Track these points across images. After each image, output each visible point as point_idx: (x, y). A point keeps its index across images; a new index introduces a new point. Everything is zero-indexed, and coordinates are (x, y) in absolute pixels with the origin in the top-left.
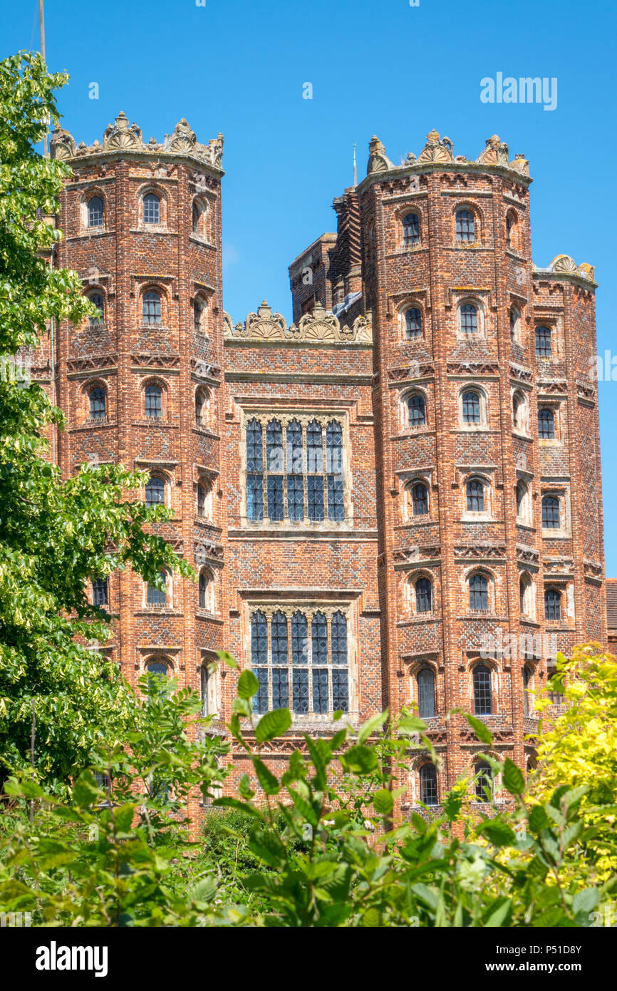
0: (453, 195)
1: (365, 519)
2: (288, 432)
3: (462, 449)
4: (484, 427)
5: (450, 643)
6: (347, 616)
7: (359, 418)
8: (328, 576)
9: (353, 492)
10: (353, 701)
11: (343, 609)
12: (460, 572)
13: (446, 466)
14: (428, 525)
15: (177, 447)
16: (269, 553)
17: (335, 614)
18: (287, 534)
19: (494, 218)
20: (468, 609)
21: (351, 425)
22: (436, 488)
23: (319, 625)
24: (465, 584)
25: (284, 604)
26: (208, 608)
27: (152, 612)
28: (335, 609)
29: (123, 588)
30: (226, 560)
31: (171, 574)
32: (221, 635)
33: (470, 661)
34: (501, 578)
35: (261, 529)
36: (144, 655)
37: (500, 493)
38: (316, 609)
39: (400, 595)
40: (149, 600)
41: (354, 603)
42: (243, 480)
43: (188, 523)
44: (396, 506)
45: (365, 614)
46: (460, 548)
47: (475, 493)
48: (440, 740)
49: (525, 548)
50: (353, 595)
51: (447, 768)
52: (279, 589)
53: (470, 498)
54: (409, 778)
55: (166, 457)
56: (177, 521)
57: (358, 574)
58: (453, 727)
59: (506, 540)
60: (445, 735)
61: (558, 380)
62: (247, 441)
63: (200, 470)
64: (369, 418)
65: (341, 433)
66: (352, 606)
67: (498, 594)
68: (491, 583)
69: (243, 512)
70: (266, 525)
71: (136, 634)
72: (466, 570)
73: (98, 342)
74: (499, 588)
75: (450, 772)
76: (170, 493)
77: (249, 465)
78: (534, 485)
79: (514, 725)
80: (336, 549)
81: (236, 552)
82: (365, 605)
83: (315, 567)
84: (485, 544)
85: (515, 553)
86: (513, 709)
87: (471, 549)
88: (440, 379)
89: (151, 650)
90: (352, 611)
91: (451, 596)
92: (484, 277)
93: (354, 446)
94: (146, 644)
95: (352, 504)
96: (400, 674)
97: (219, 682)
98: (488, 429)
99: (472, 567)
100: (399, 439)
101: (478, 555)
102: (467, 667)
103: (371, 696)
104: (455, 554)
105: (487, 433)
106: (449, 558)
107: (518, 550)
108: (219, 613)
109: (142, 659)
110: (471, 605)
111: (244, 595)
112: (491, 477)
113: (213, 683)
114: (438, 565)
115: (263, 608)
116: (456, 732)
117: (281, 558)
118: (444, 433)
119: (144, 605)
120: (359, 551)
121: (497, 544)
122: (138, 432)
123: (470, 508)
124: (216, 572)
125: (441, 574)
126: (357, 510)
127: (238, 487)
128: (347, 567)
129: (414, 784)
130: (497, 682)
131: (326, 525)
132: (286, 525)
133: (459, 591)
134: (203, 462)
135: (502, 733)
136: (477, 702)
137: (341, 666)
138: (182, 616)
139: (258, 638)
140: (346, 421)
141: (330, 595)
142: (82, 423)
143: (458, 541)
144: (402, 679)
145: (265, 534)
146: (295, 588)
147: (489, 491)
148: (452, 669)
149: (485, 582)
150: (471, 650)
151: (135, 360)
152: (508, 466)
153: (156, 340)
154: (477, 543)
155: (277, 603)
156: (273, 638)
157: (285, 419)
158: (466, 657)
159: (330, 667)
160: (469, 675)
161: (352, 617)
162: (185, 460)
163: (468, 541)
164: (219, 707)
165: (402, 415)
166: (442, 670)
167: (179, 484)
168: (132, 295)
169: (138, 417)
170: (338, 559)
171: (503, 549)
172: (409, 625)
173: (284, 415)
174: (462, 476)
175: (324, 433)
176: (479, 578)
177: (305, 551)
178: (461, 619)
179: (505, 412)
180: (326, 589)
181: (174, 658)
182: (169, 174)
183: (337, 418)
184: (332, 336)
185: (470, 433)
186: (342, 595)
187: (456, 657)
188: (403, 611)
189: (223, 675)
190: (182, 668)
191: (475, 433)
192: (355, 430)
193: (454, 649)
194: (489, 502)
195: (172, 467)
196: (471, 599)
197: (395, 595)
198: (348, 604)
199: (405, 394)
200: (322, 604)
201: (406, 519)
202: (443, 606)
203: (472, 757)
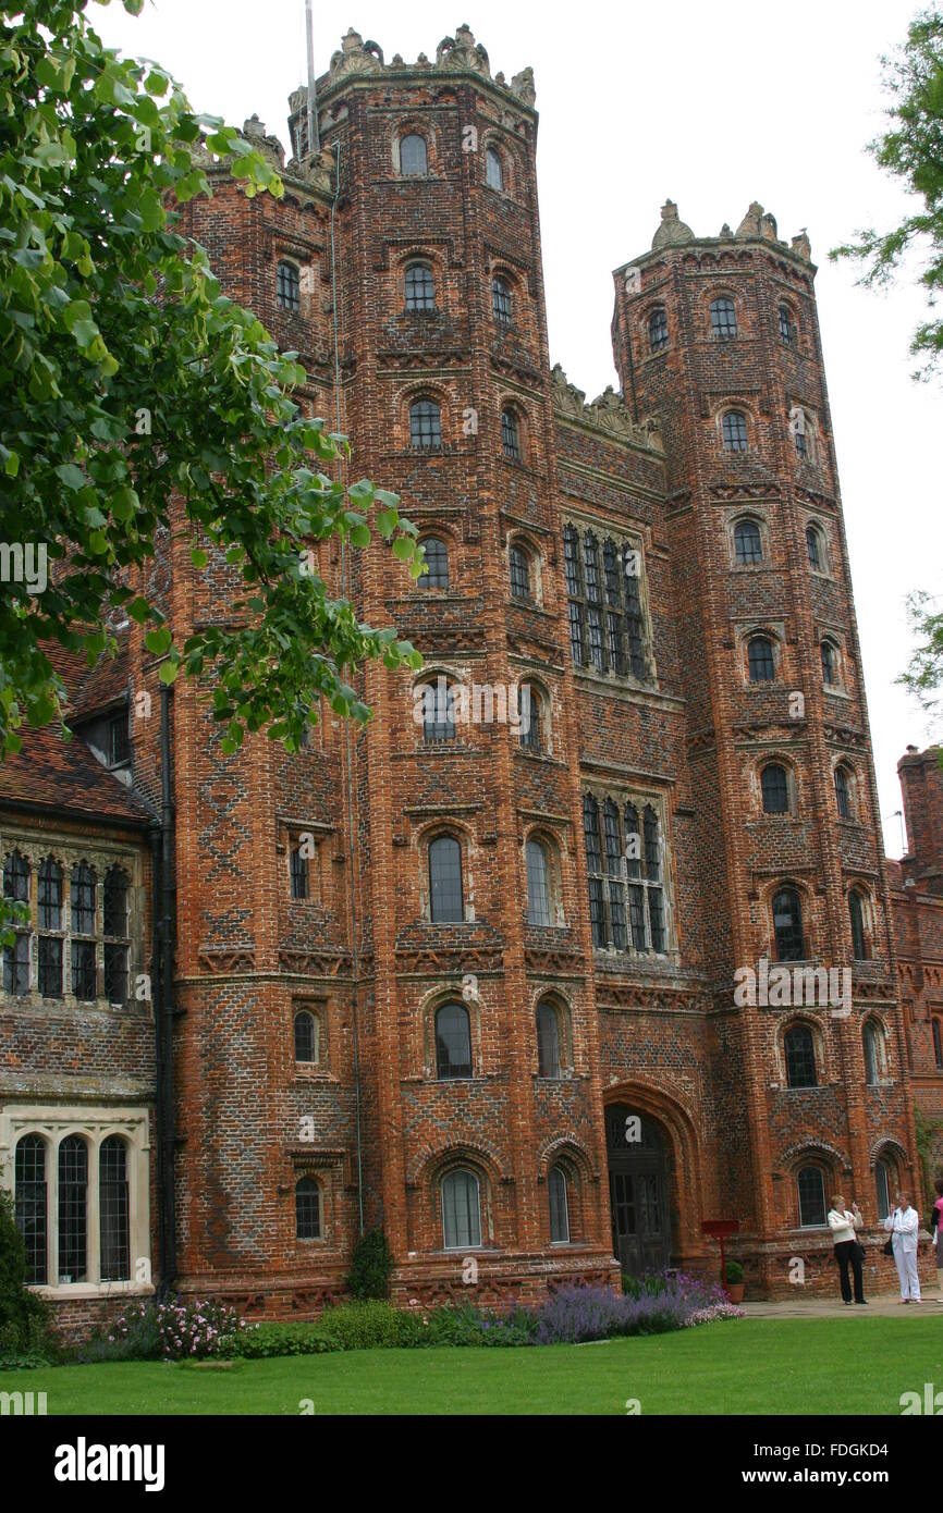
0: (778, 284)
1: (670, 683)
2: (585, 546)
5: (832, 856)
6: (658, 813)
8: (639, 753)
9: (653, 644)
10: (672, 934)
11: (653, 802)
12: (830, 760)
17: (645, 808)
21: (647, 555)
22: (792, 642)
23: (630, 820)
24: (834, 779)
25: (596, 784)
27: (530, 756)
28: (644, 801)
33: (848, 883)
34: (863, 776)
36: (526, 824)
37: (853, 664)
38: (627, 797)
39: (743, 787)
41: (664, 793)
44: (731, 663)
45: (679, 813)
46: (828, 728)
47: (826, 660)
50: (664, 784)
57: (667, 756)
64: (664, 550)
66: (663, 799)
67: (863, 796)
68: (854, 781)
72: (834, 758)
73: (432, 331)
74: (863, 789)
76: (540, 576)
79: (893, 976)
80: (645, 717)
82: (678, 800)
83: (626, 739)
87: (837, 730)
88: (788, 503)
89: (535, 818)
90: (663, 806)
93: (651, 583)
94: (528, 806)
95: (653, 659)
96: (753, 896)
98: (832, 580)
99: (839, 755)
100: (730, 575)
101: (842, 739)
102: (846, 890)
103: (690, 930)
105: (832, 584)
106: (821, 739)
109: (525, 831)
118: (800, 573)
125: (810, 760)
126: (660, 670)
128: (656, 744)
129: (779, 1057)
131: (631, 682)
133: (830, 785)
135: (884, 986)
137: (656, 884)
140: (640, 548)
141: (644, 779)
142: (398, 448)
144: (754, 904)
146: (608, 764)
148: (835, 892)
150: (848, 868)
151: (496, 364)
154: (840, 723)
158: (845, 877)
159: (646, 883)
160: (847, 903)
161: (663, 815)
163: (832, 719)
165: (729, 544)
166: (822, 893)
168: (487, 271)
170: (647, 731)
174: (820, 633)
175: (620, 558)
176: (844, 771)
177: (614, 714)
180: (637, 770)
182: (517, 127)
183: (630, 541)
184: (626, 432)
185: (817, 579)
186: (654, 782)
187: (838, 875)
188: (750, 810)
192: (650, 561)
193: (835, 865)
194: (839, 675)
197: (737, 787)
198: (656, 796)
199: (734, 519)
200: (634, 792)
201: (745, 684)
202: (812, 803)
203: (861, 1018)
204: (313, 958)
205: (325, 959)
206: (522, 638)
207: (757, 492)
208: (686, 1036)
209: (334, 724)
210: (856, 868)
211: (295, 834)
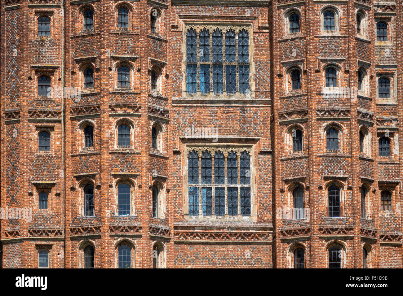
1: (262, 93)
2: (213, 37)
3: (323, 47)
4: (337, 33)
5: (313, 171)
6: (250, 154)
7: (259, 28)
8: (238, 128)
9: (255, 75)
10: (254, 208)
11: (248, 150)
12: (320, 126)
13: (312, 59)
14: (301, 96)
15: (138, 47)
16: (200, 114)
17: (242, 153)
18: (212, 102)
20: (325, 150)
21: (254, 32)
22: (305, 72)
23: (232, 159)
24: (323, 134)
25: (210, 146)
26: (158, 149)
27: (121, 151)
28: (242, 150)
29: (102, 136)
30: (171, 118)
31: (133, 127)
32: (167, 166)
33: (325, 183)
34: (347, 130)
35: (195, 99)
36: (115, 179)
37: (347, 75)
38: (230, 150)
39: (283, 141)
40: (119, 144)
41: (254, 145)
42: (183, 67)
43: (144, 95)
44: (281, 84)
45: (262, 153)
46: (320, 111)
47: (331, 76)
48: (306, 233)
49: (364, 110)
50: (254, 141)
51: (310, 251)
53: (328, 78)
54: (287, 257)
55: (131, 54)
56: (137, 94)
57: (257, 127)
58: (314, 225)
59: (351, 106)
60: (309, 230)
61: (390, 3)
62: (187, 43)
63: (153, 61)
64: (266, 28)
65: (247, 37)
66: (253, 147)
67: (345, 140)
68: (340, 133)
69: (184, 88)
70: (198, 96)
71: (110, 165)
72: (324, 125)
74: (345, 136)
75: (312, 253)
76: (133, 77)
77: (188, 58)
78: (371, 70)
79: (354, 224)
80: (244, 111)
81: (179, 113)
82: (262, 146)
83: (230, 123)
84: (337, 108)
85: (356, 114)
86: (354, 213)
87: (328, 111)
88: (308, 3)
89: (120, 175)
90: (253, 151)
91: (314, 141)
93: (256, 46)
94: (117, 171)
95: (254, 83)
96: (282, 191)
97: (165, 195)
98: (339, 35)
99: (328, 122)
100: (284, 41)
101: (331, 115)
102: (324, 186)
103: (265, 205)
104: (317, 114)
105: (339, 37)
106: (313, 118)
107: (358, 112)
108: (165, 152)
109: (114, 181)
110: (327, 147)
111: (184, 140)
112: (341, 65)
113: (161, 196)
114: (306, 121)
115: (196, 149)
116: (316, 228)
117: (208, 117)
118: (311, 37)
119: (116, 147)
120: (258, 112)
121: (344, 108)
122: (113, 38)
123: (328, 85)
124: (164, 126)
125: (308, 127)
126: (257, 87)
127: (180, 72)
128: (250, 122)
129: (290, 261)
130: (344, 196)
131: (237, 96)
132: (211, 96)
133: (319, 138)
134: (156, 57)
135: (346, 229)
136: (331, 209)
137: (246, 186)
138: (140, 154)
139: (192, 168)
140: (251, 30)
141: (239, 140)
142: (79, 32)
143: (319, 106)
144: (283, 193)
145: (197, 102)
147: (340, 74)
148: (314, 188)
149: (337, 132)
150: (327, 175)
152: (352, 59)
154: (332, 107)
155: (205, 146)
156: (202, 168)
157: (211, 28)
158: (323, 180)
159: (239, 186)
160: (326, 192)
161: (254, 154)
162: (142, 55)
163: (325, 106)
164: (165, 212)
165: (286, 26)
166: (308, 188)
167: (139, 70)
169: (113, 28)
170: (245, 118)
171: (349, 111)
172: (288, 159)
173: (211, 26)
174: (322, 65)
175: (237, 38)
176: (333, 130)
177: (223, 113)
178: (320, 156)
179: (351, 23)
180: (236, 136)
181: (134, 180)
183: (245, 28)
185: (328, 37)
186: (247, 140)
187: (317, 180)
188: (285, 151)
189: (168, 191)
190: (140, 187)
191: (331, 37)
192: (257, 35)
193: (315, 175)
194: (340, 81)
195: (134, 59)
196: (327, 143)
197: (279, 141)
198: (251, 147)
199: (287, 12)
200: (234, 146)
201: (288, 92)
202: (309, 148)
203: (326, 244)
204: (44, 231)
205: (49, 231)
206: (117, 106)
208: (259, 252)
209: (58, 143)
210: (333, 176)
211: (40, 187)
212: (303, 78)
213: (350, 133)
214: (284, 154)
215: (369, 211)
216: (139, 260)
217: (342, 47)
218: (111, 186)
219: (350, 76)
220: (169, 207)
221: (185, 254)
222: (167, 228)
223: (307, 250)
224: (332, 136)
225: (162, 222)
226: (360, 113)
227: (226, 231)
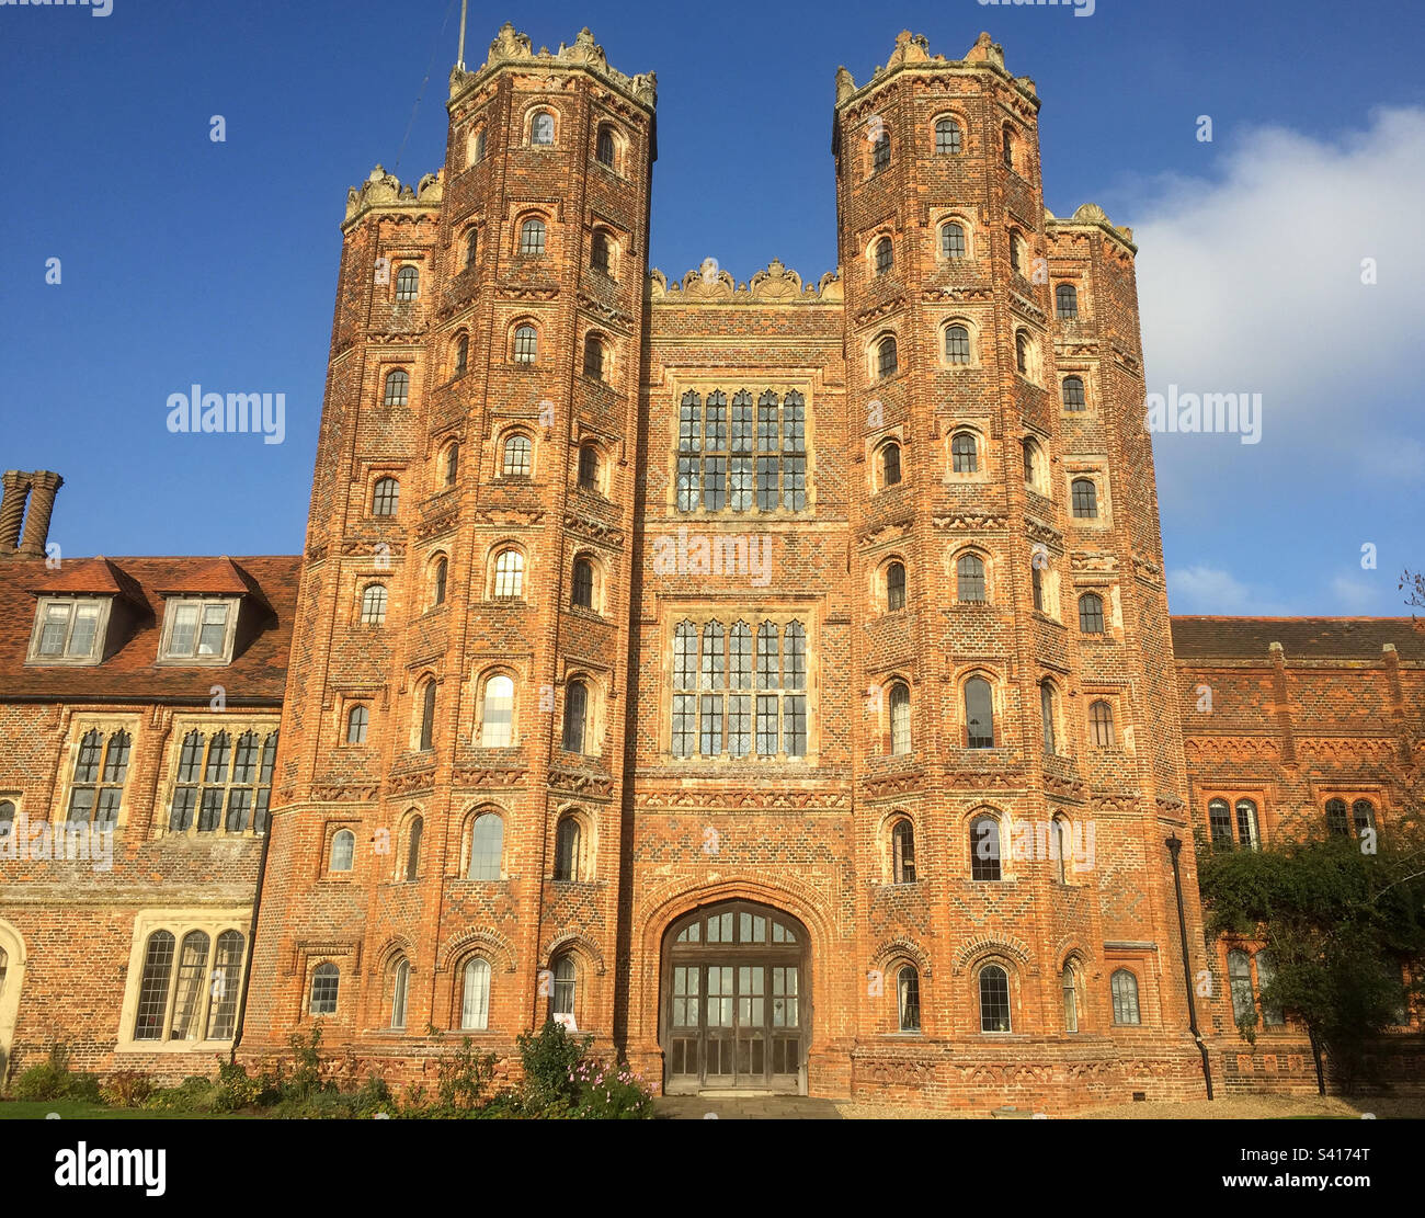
0: (932, 99)
1: (832, 505)
2: (734, 405)
3: (944, 392)
4: (974, 365)
5: (928, 645)
6: (806, 625)
7: (825, 387)
9: (816, 474)
10: (812, 739)
12: (942, 548)
13: (921, 412)
14: (899, 492)
17: (790, 623)
19: (985, 122)
20: (954, 598)
21: (816, 395)
22: (908, 442)
23: (769, 637)
24: (950, 566)
25: (721, 611)
26: (594, 607)
27: (495, 605)
28: (789, 617)
30: (626, 548)
32: (612, 643)
33: (958, 669)
34: (1002, 557)
35: (693, 518)
36: (477, 663)
37: (998, 445)
38: (763, 616)
39: (866, 590)
41: (814, 608)
43: (555, 490)
44: (863, 476)
45: (829, 622)
46: (943, 517)
47: (963, 449)
48: (916, 786)
49: (1040, 523)
50: (812, 600)
51: (926, 827)
52: (713, 592)
53: (957, 454)
54: (877, 843)
57: (820, 572)
58: (932, 764)
59: (1009, 507)
60: (922, 777)
61: (1087, 341)
62: (681, 417)
63: (584, 427)
64: (838, 387)
65: (802, 405)
66: (812, 613)
67: (998, 578)
68: (988, 564)
69: (670, 499)
70: (698, 515)
71: (468, 635)
72: (952, 547)
74: (1000, 570)
75: (930, 832)
77: (682, 444)
78: (1053, 447)
79: (1027, 762)
80: (792, 541)
82: (829, 610)
84: (978, 511)
85: (1023, 524)
86: (1026, 739)
87: (959, 516)
88: (912, 308)
89: (489, 656)
90: (812, 619)
91: (928, 579)
92: (972, 189)
93: (819, 420)
94: (482, 648)
95: (814, 488)
96: (865, 695)
97: (604, 706)
98: (980, 367)
99: (960, 541)
101: (969, 525)
102: (953, 677)
103: (835, 731)
104: (934, 525)
105: (978, 372)
106: (926, 531)
107: (1027, 520)
108: (611, 615)
109: (477, 669)
110: (959, 594)
111: (666, 600)
112: (985, 426)
113: (596, 708)
114: (911, 542)
115: (694, 617)
116: (938, 771)
118: (918, 372)
119: (486, 596)
120: (822, 544)
121: (997, 511)
123: (957, 468)
124: (608, 561)
125: (915, 553)
126: (821, 496)
127: (665, 470)
128: (806, 563)
129: (884, 852)
130: (1000, 700)
131: (779, 513)
132: (726, 513)
133: (939, 573)
134: (594, 421)
135: (1008, 774)
136: (970, 730)
137: (796, 692)
139: (684, 655)
140: (809, 391)
141: (783, 598)
144: (867, 701)
145: (696, 525)
146: (733, 591)
147: (983, 443)
148: (930, 681)
149: (981, 563)
150: (960, 654)
151: (500, 291)
152: (1008, 413)
153: (532, 270)
154: (969, 511)
155: (711, 610)
156: (706, 655)
157: (731, 389)
158: (951, 664)
159: (780, 692)
160: (958, 691)
161: (812, 626)
163: (952, 508)
164: (602, 740)
165: (871, 366)
166: (917, 683)
167: (546, 439)
168: (504, 218)
169: (499, 360)
170: (794, 554)
171: (1007, 518)
173: (730, 385)
174: (945, 424)
175: (781, 406)
176: (971, 557)
178: (945, 613)
179: (1003, 344)
180: (776, 591)
181: (521, 667)
182: (563, 86)
183: (797, 387)
184: (792, 293)
186: (797, 599)
187: (937, 663)
188: (870, 610)
189: (612, 696)
190: (532, 680)
191: (962, 372)
192: (821, 400)
193: (933, 654)
194: (984, 461)
196: (960, 586)
198: (806, 611)
199: (874, 340)
200: (773, 611)
201: (876, 492)
202: (917, 596)
203: (963, 809)
205: (356, 788)
207: (888, 308)
208: (822, 833)
209: (398, 605)
210: (973, 654)
211: (348, 694)
212: (904, 452)
213: (1011, 563)
214: (868, 617)
215: (1062, 740)
216: (516, 849)
217: (987, 392)
218: (466, 679)
219: (1005, 446)
220: (615, 732)
221: (660, 839)
222: (604, 778)
223: (918, 827)
224: (971, 572)
225: (589, 761)
226: (1031, 524)
227: (749, 785)
